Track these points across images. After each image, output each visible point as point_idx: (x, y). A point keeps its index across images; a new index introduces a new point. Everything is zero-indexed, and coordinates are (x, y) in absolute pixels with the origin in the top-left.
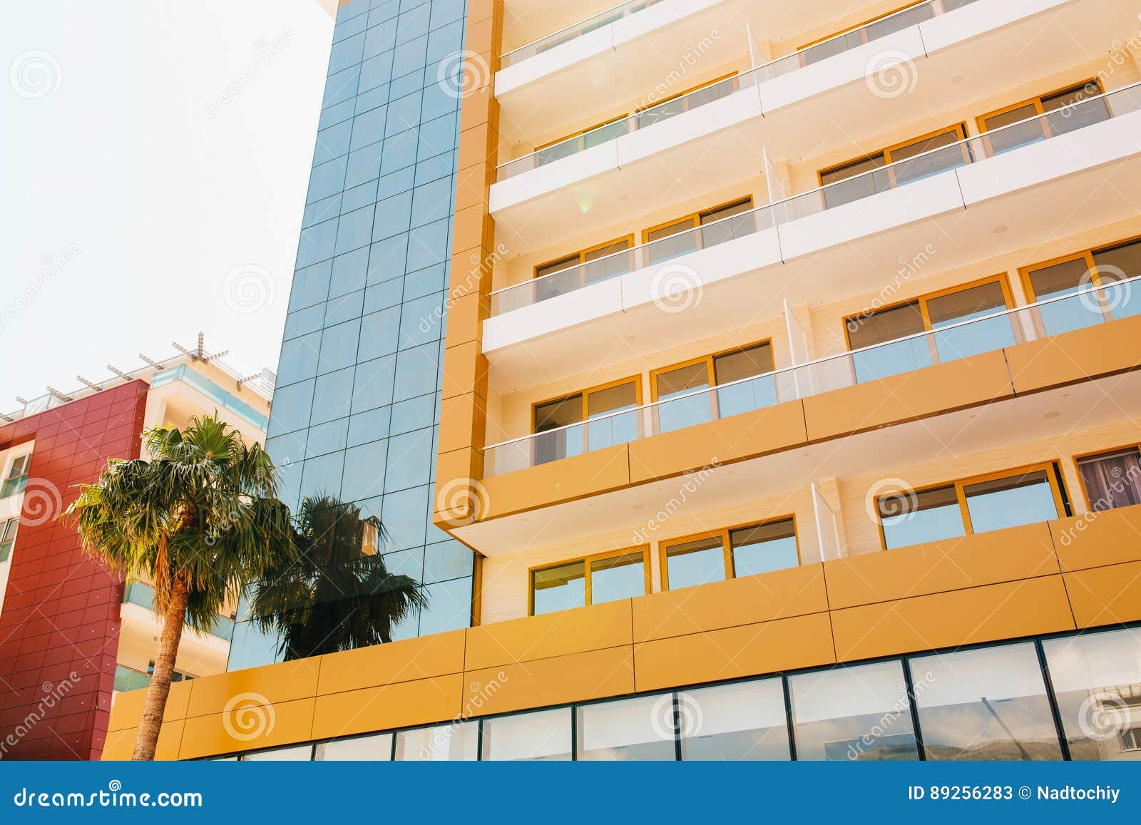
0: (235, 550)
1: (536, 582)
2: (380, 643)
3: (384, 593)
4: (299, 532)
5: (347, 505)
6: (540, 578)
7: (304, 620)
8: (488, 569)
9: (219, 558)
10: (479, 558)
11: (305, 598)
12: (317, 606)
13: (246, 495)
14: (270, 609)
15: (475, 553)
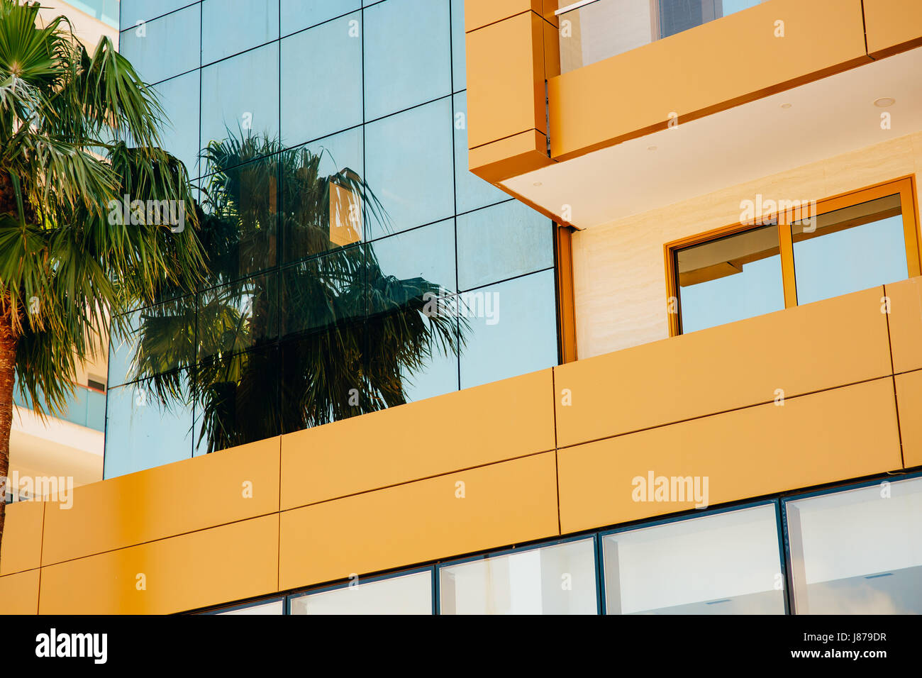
0: (93, 251)
1: (681, 271)
2: (383, 407)
3: (385, 314)
4: (206, 209)
5: (292, 151)
6: (687, 262)
7: (236, 375)
8: (584, 254)
9: (65, 269)
10: (563, 232)
11: (231, 335)
12: (260, 348)
13: (98, 144)
14: (171, 360)
15: (554, 224)
